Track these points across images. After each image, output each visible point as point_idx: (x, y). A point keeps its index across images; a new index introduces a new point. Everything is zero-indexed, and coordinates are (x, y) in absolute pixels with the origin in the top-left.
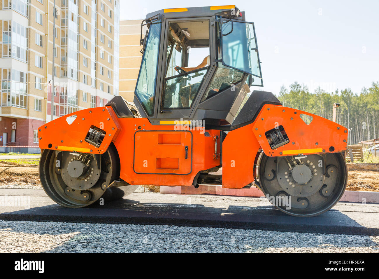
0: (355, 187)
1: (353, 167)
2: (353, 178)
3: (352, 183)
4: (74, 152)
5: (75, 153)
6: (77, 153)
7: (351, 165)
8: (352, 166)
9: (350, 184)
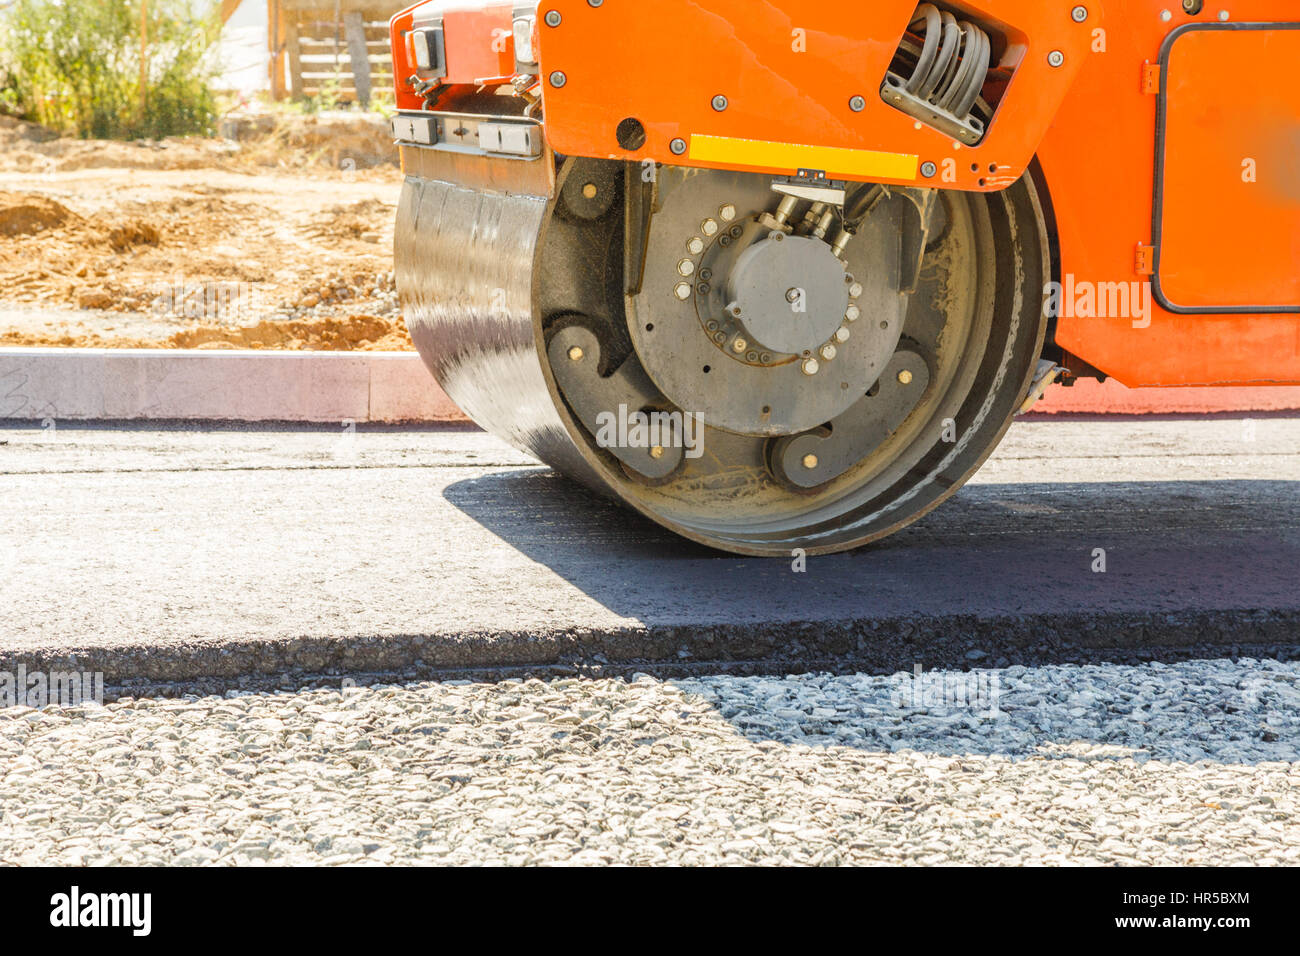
0: (353, 319)
1: (366, 144)
2: (357, 237)
3: (342, 280)
4: (811, 178)
5: (816, 185)
6: (830, 183)
7: (355, 128)
8: (363, 135)
9: (332, 289)
